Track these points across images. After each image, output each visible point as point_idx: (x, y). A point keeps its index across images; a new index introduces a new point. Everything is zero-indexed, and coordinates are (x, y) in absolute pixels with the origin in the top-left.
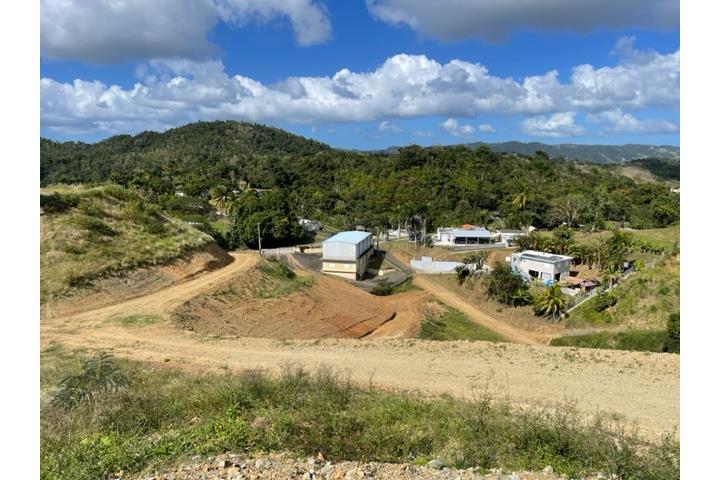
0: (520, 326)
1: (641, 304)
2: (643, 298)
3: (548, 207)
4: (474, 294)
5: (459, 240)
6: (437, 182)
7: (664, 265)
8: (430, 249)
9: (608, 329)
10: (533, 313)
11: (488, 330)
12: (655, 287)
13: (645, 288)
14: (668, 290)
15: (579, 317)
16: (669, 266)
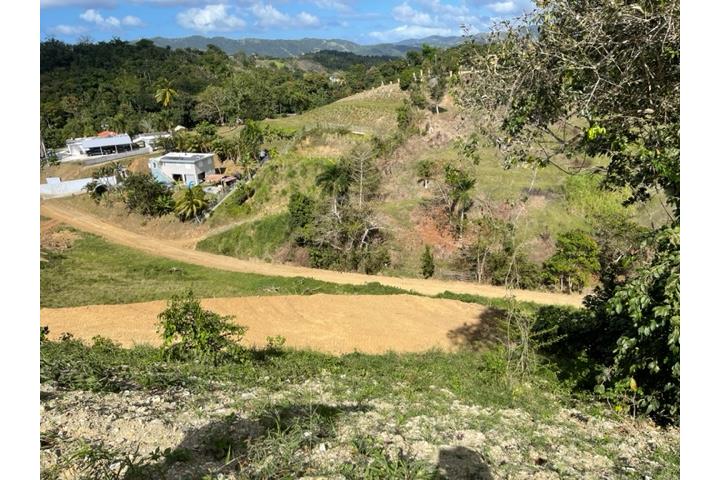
0: (167, 237)
1: (274, 191)
2: (275, 184)
3: (195, 103)
4: (114, 212)
5: (93, 151)
6: (89, 84)
7: (296, 149)
8: (56, 168)
9: (248, 221)
10: (178, 220)
11: (129, 248)
12: (284, 172)
13: (277, 174)
14: (294, 172)
15: (222, 214)
16: (300, 150)
